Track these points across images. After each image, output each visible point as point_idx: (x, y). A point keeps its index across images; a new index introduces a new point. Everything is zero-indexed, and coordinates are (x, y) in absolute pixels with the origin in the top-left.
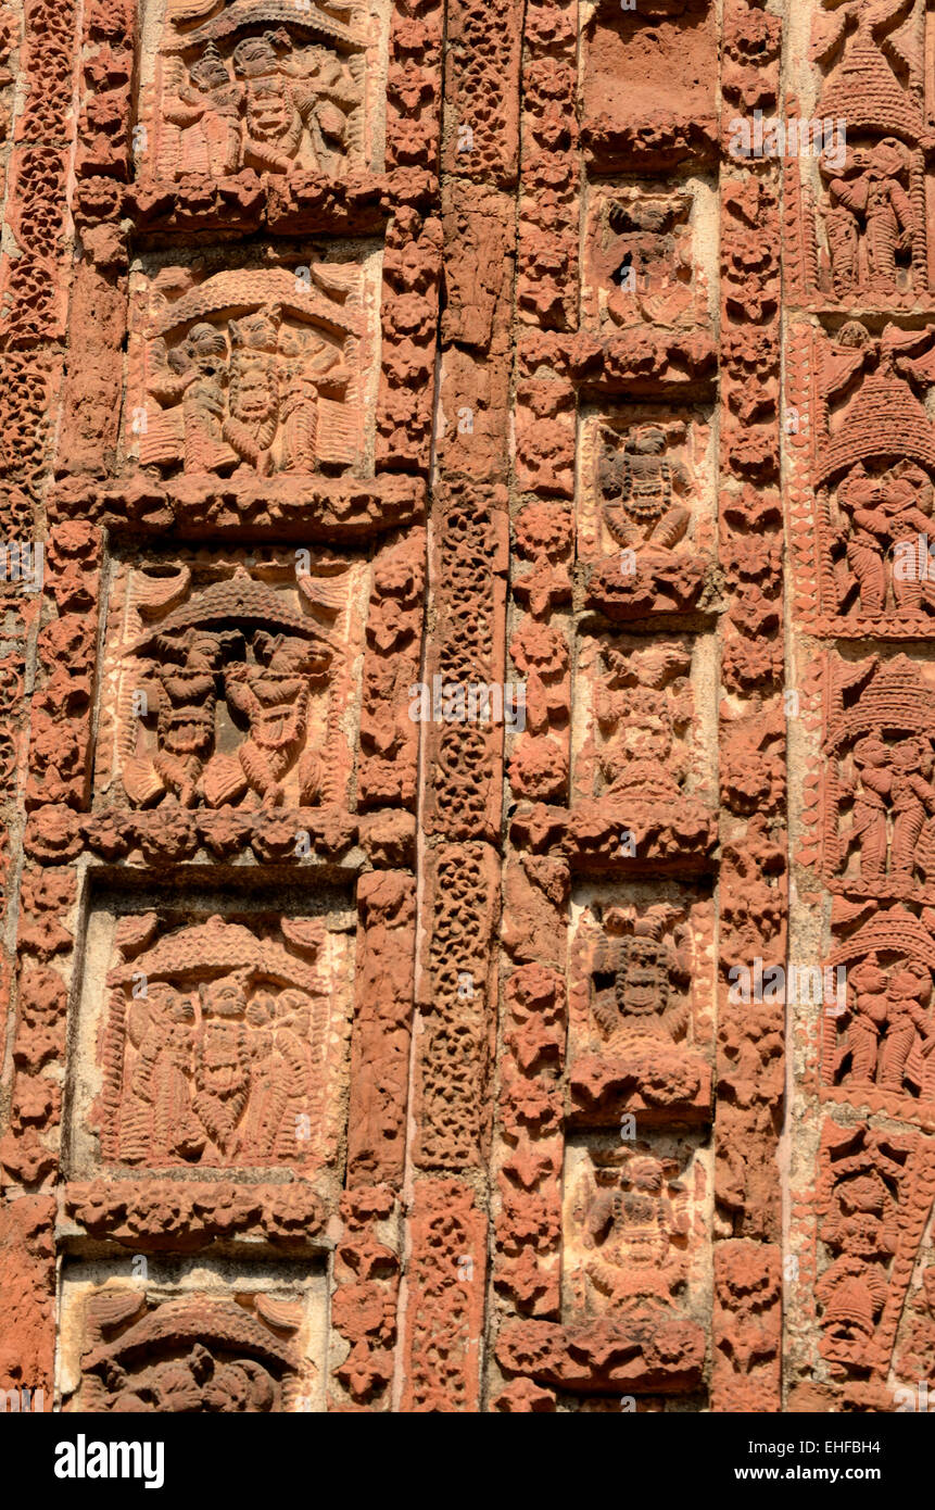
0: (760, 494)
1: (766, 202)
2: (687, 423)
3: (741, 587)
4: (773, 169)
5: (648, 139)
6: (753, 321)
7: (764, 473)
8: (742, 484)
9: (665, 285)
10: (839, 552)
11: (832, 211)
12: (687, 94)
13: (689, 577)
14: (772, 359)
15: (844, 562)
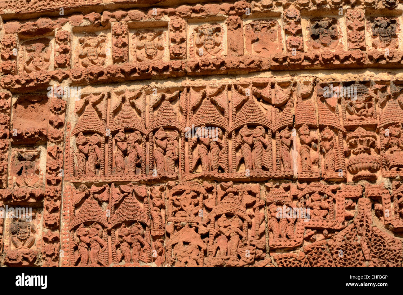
0: (53, 232)
1: (59, 152)
2: (36, 213)
3: (46, 258)
4: (62, 143)
5: (28, 135)
6: (53, 185)
7: (55, 227)
8: (48, 230)
9: (32, 175)
10: (76, 248)
11: (79, 154)
12: (42, 122)
13: (32, 256)
14: (58, 195)
15: (77, 251)
